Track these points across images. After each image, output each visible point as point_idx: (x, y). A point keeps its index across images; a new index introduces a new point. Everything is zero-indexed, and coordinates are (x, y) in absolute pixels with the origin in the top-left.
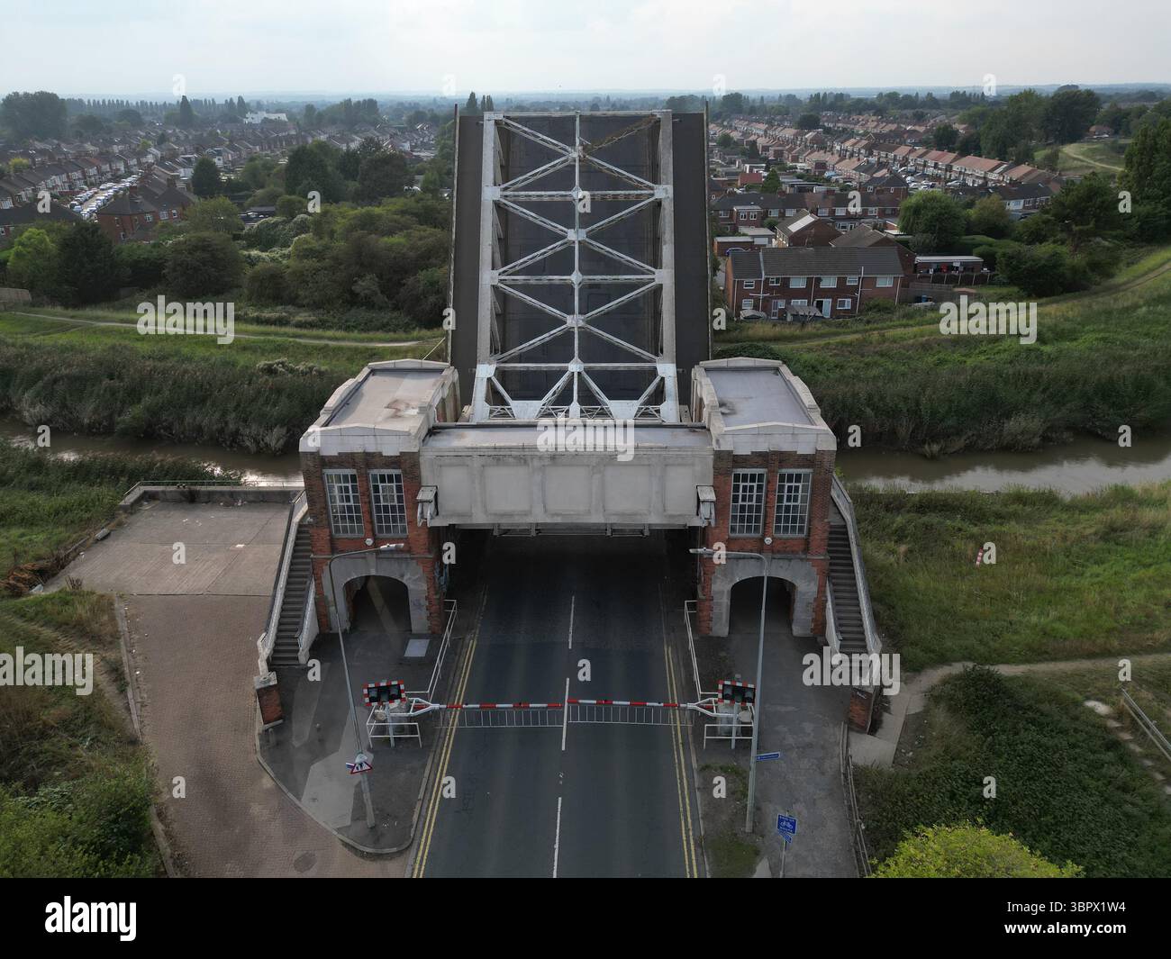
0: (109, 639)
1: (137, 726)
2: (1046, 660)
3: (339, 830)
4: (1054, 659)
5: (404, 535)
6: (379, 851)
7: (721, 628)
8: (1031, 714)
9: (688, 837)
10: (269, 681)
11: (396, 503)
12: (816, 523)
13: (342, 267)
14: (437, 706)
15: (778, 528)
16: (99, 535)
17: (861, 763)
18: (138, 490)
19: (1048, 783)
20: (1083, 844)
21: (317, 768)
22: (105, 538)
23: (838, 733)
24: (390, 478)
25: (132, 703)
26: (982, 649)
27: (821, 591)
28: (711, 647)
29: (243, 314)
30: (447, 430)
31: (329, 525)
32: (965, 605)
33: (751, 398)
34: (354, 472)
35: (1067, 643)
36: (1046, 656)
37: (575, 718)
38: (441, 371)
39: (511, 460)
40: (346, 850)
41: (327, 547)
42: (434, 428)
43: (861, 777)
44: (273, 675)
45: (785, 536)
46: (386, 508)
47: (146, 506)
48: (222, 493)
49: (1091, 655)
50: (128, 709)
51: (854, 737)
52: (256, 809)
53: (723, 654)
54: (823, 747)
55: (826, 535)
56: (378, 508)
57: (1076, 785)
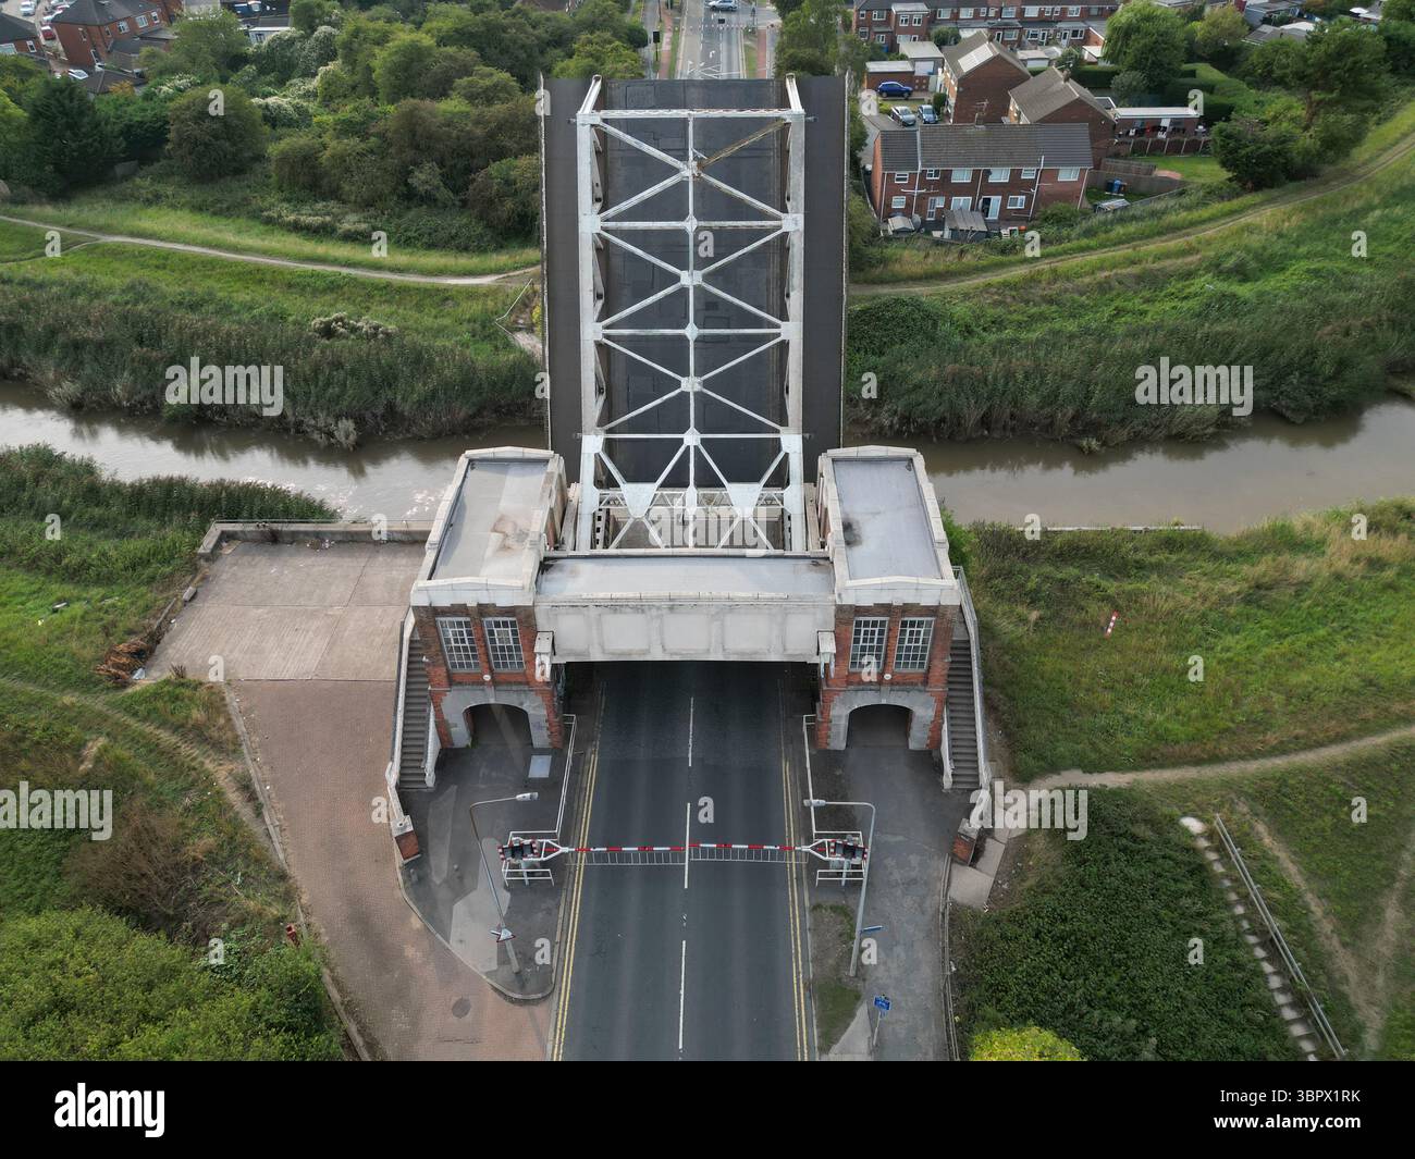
0: (231, 747)
1: (281, 856)
2: (1153, 767)
3: (487, 974)
4: (1162, 766)
5: (521, 670)
6: (526, 997)
7: (838, 742)
8: (1124, 841)
9: (798, 980)
10: (405, 827)
11: (512, 644)
12: (936, 662)
13: (392, 150)
14: (566, 850)
15: (898, 664)
16: (187, 595)
17: (959, 900)
18: (216, 529)
19: (1127, 917)
20: (1147, 979)
21: (459, 908)
22: (193, 597)
23: (941, 865)
24: (505, 624)
25: (271, 828)
26: (1093, 756)
27: (939, 715)
28: (828, 763)
29: (276, 215)
30: (559, 562)
31: (446, 664)
32: (1088, 690)
33: (879, 513)
34: (468, 619)
35: (1177, 748)
36: (1153, 762)
37: (696, 856)
38: (546, 461)
39: (628, 610)
40: (495, 995)
41: (445, 681)
42: (546, 559)
43: (957, 916)
44: (408, 819)
45: (905, 671)
46: (502, 649)
47: (227, 550)
48: (306, 533)
49: (1198, 762)
50: (269, 835)
51: (957, 869)
52: (410, 952)
53: (838, 773)
54: (926, 883)
55: (946, 672)
56: (494, 649)
57: (1153, 920)
